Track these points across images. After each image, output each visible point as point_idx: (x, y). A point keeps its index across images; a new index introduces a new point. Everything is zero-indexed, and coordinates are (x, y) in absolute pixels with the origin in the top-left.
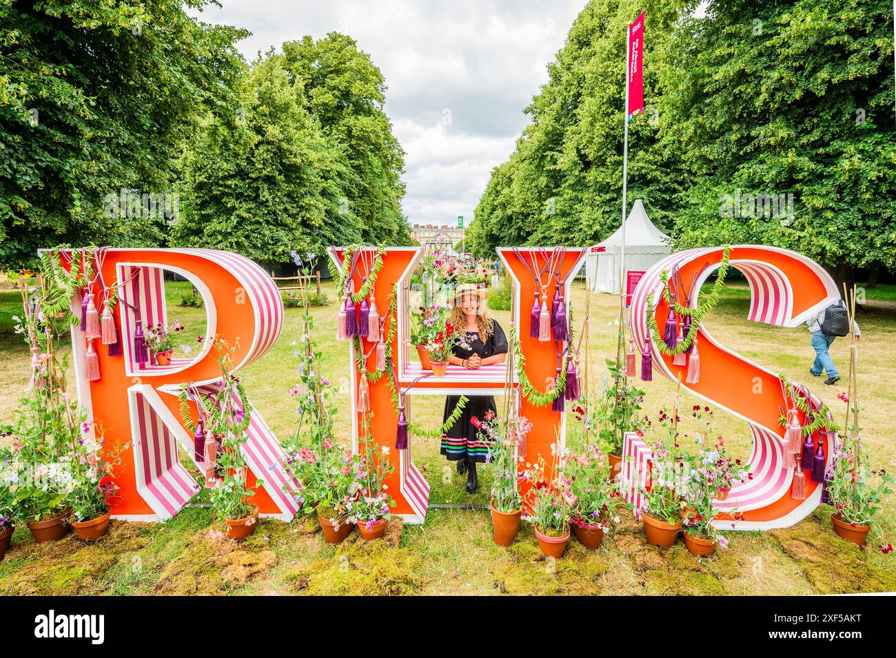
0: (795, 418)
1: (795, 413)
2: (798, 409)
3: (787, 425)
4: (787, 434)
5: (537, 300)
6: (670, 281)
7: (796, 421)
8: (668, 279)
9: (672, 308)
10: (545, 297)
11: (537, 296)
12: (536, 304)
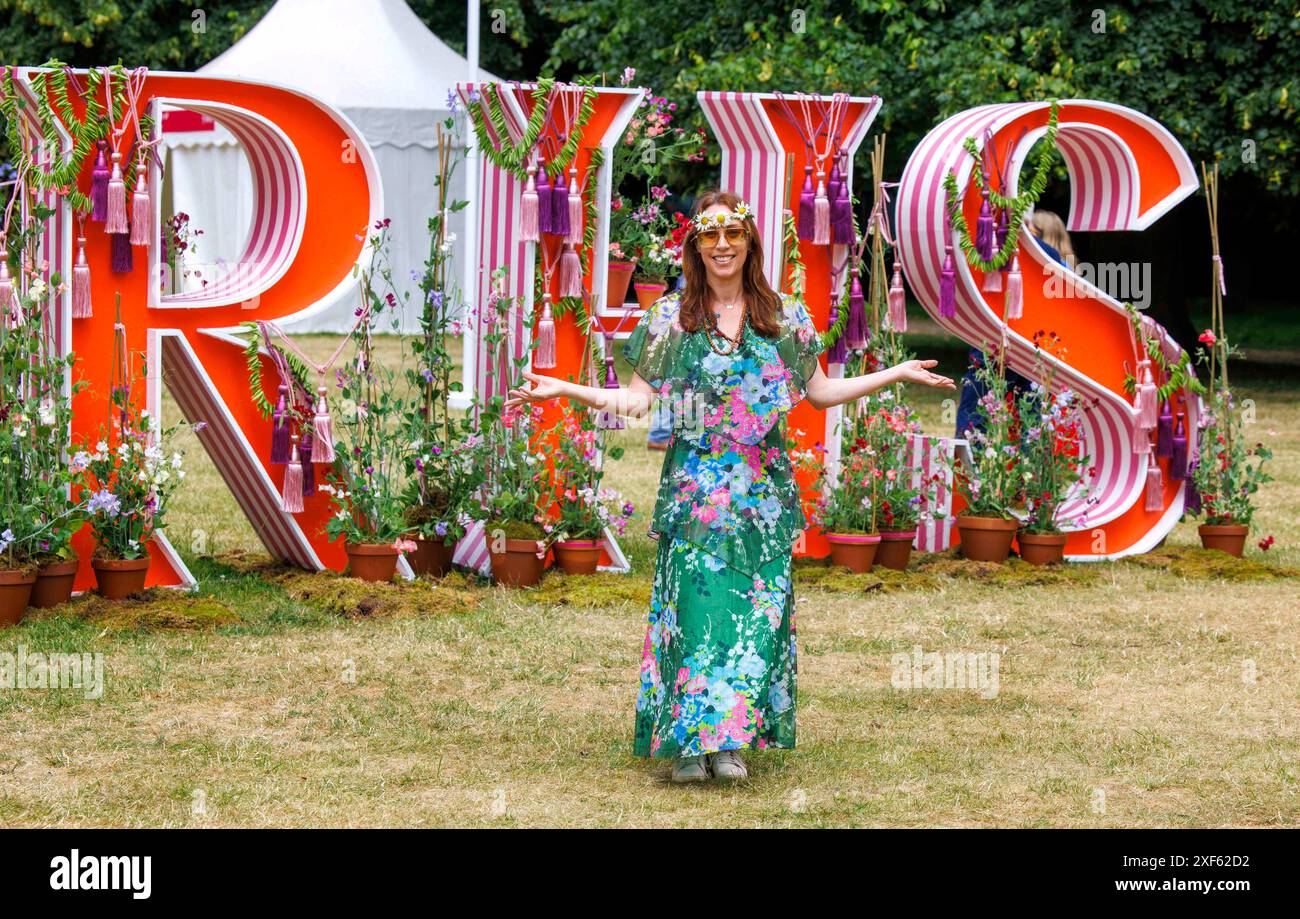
0: (1148, 371)
1: (1148, 366)
2: (1150, 357)
3: (1138, 386)
4: (1138, 400)
5: (809, 178)
6: (982, 154)
7: (1149, 376)
8: (979, 150)
9: (986, 197)
10: (821, 173)
11: (809, 173)
12: (808, 184)
